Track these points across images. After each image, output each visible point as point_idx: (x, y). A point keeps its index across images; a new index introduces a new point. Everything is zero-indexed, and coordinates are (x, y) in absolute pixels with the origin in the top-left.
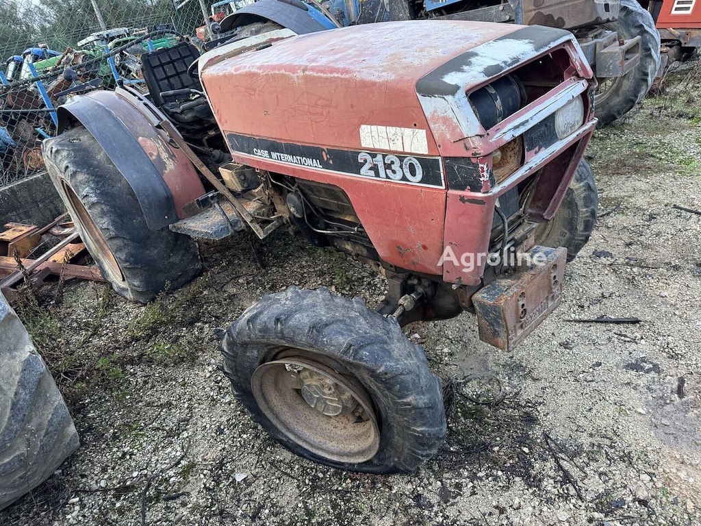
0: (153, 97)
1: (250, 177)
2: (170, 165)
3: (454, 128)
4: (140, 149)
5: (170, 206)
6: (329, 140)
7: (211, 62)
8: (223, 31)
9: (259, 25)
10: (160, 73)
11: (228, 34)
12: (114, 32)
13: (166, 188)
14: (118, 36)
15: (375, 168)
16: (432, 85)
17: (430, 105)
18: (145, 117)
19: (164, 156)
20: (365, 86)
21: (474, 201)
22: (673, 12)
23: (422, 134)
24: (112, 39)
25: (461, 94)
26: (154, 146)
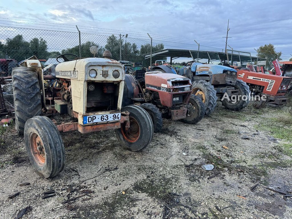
0: (136, 77)
1: (147, 91)
2: (135, 88)
3: (169, 85)
4: (131, 84)
5: (133, 94)
6: (158, 85)
7: (147, 73)
8: (152, 69)
9: (161, 70)
10: (138, 74)
11: (153, 70)
12: (124, 61)
13: (133, 92)
14: (126, 63)
15: (162, 89)
16: (169, 80)
17: (168, 82)
18: (134, 80)
19: (135, 87)
20: (163, 79)
21: (170, 94)
22: (267, 90)
23: (167, 85)
24: (125, 63)
25: (171, 81)
26: (134, 85)
